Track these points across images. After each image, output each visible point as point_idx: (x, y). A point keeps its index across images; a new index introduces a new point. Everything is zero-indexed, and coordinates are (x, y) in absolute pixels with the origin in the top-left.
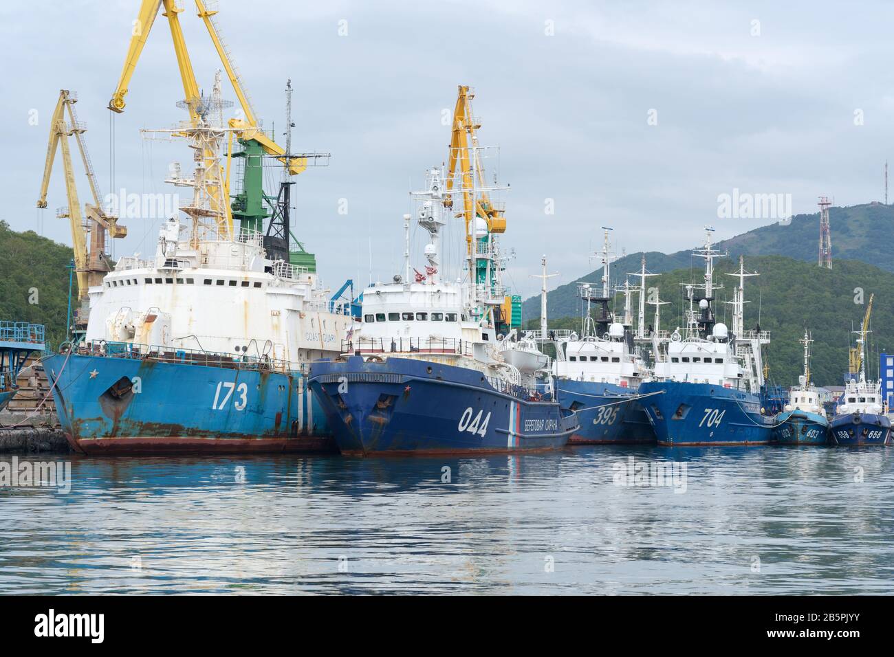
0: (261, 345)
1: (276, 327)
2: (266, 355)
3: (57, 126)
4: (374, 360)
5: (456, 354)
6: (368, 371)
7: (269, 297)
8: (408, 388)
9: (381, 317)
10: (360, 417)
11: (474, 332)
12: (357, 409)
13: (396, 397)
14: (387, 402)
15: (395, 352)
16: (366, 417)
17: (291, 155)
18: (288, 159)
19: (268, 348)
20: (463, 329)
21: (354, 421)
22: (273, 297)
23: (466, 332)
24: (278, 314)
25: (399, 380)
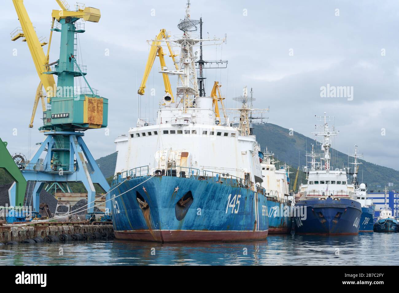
0: (274, 192)
1: (279, 186)
2: (276, 196)
3: (39, 93)
4: (323, 199)
5: (349, 197)
6: (334, 203)
7: (276, 174)
8: (346, 210)
9: (316, 182)
10: (330, 220)
11: (352, 189)
12: (329, 218)
13: (341, 213)
14: (338, 215)
15: (324, 196)
16: (332, 220)
17: (252, 117)
18: (251, 119)
19: (276, 193)
20: (348, 187)
21: (327, 222)
22: (277, 174)
23: (349, 188)
24: (279, 181)
25: (345, 207)
